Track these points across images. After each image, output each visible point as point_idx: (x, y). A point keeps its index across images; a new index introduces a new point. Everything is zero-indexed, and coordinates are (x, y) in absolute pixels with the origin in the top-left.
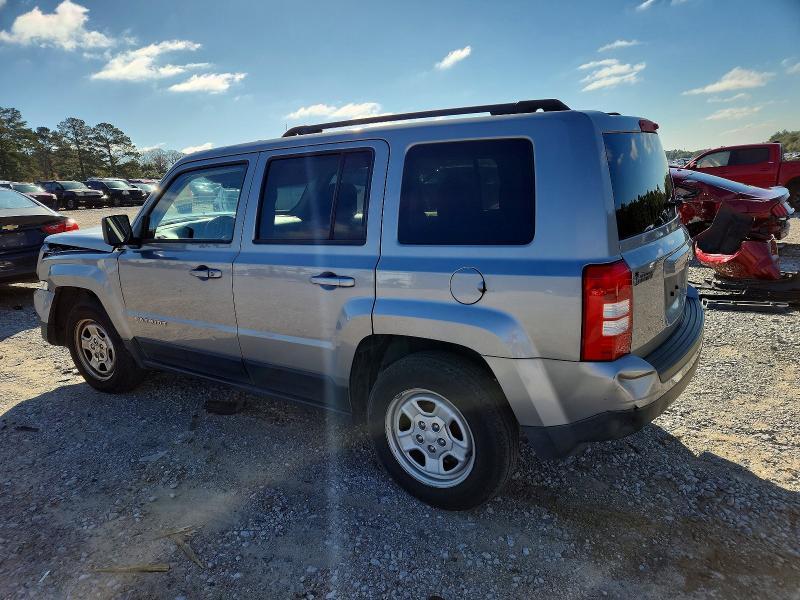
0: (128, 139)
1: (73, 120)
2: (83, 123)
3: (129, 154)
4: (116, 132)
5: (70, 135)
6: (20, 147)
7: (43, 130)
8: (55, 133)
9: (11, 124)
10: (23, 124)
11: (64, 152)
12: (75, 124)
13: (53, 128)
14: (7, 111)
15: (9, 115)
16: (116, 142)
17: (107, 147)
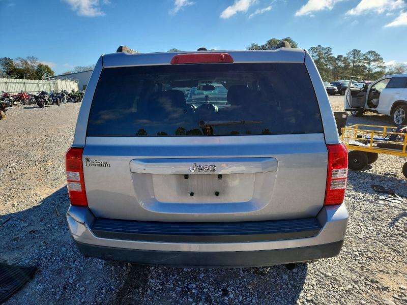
0: (382, 59)
1: (355, 50)
2: (359, 51)
3: (380, 67)
4: (377, 55)
5: (352, 58)
6: (326, 65)
7: (340, 56)
8: (345, 58)
9: (326, 55)
10: (331, 54)
11: (346, 67)
12: (356, 53)
13: (345, 55)
14: (326, 49)
15: (326, 51)
16: (374, 61)
17: (369, 63)
